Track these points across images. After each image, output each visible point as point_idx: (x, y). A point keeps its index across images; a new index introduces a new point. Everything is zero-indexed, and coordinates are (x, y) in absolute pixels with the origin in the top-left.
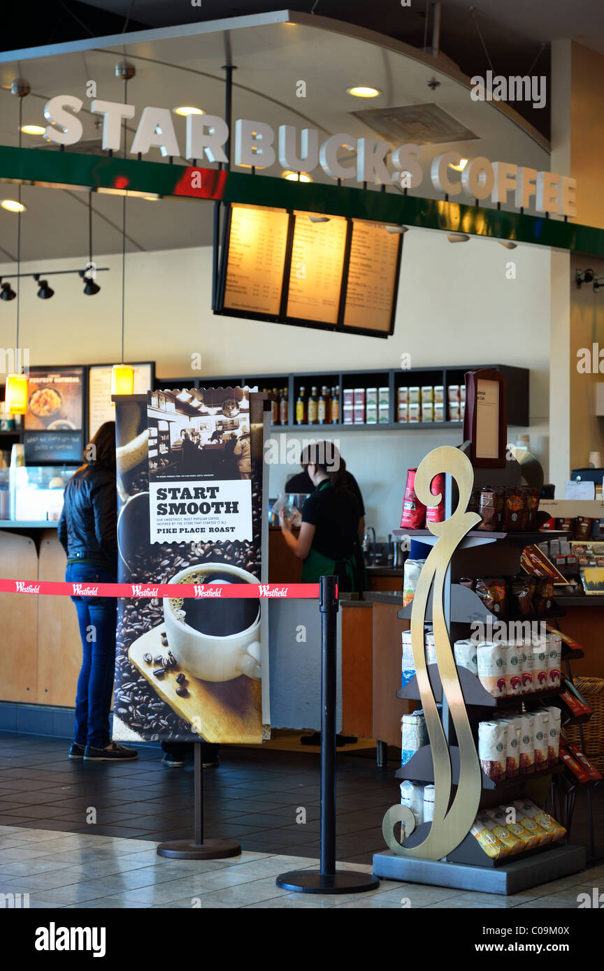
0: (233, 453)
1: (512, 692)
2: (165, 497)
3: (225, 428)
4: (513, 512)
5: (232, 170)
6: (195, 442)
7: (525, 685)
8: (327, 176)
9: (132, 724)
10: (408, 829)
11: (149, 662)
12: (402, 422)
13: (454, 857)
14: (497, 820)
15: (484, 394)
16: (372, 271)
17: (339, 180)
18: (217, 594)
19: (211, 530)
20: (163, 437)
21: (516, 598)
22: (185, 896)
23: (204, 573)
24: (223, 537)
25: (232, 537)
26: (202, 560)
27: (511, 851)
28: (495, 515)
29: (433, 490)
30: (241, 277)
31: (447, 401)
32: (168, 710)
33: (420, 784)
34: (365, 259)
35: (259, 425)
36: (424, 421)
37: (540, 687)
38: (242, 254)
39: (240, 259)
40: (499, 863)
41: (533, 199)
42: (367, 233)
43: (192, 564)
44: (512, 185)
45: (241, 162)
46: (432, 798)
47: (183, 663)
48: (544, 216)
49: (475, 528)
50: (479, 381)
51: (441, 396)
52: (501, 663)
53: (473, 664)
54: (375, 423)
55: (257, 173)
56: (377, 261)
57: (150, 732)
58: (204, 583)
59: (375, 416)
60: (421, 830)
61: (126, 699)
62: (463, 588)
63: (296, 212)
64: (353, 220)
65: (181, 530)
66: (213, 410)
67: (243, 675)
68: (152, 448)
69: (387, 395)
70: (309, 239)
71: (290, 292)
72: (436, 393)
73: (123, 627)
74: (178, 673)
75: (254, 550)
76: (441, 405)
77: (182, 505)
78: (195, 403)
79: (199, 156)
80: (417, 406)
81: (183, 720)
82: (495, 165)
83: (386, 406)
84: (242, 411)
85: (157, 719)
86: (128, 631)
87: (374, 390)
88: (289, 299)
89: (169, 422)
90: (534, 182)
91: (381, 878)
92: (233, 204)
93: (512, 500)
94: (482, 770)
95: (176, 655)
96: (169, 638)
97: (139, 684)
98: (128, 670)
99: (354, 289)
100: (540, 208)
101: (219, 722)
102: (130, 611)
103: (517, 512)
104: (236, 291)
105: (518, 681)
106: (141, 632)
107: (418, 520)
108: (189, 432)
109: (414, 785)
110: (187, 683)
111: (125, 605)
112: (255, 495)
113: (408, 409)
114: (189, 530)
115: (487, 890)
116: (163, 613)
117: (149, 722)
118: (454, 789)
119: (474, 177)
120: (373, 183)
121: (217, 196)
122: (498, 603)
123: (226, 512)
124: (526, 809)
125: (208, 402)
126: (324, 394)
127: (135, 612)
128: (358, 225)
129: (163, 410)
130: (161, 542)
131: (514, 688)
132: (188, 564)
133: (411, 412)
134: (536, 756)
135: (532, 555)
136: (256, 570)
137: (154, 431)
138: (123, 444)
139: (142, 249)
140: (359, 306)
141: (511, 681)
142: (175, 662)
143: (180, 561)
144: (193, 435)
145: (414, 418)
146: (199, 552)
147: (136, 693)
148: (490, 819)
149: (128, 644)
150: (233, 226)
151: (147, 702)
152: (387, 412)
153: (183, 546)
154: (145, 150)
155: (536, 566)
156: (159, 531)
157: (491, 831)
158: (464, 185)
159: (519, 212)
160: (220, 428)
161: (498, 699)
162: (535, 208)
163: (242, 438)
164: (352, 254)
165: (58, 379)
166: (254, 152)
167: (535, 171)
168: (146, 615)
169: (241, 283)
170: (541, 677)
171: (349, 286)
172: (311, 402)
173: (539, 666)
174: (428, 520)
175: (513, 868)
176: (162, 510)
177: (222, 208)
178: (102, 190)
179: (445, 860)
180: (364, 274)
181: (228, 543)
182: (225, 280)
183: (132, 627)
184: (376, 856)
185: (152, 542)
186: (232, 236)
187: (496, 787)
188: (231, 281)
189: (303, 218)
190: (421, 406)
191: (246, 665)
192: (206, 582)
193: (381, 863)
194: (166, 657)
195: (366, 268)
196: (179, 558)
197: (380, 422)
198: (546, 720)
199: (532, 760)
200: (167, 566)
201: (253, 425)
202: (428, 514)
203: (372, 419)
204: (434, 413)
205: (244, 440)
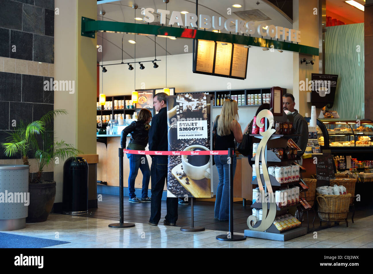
0: (202, 113)
1: (285, 182)
2: (182, 126)
3: (199, 105)
4: (285, 129)
5: (198, 29)
6: (190, 109)
7: (289, 180)
8: (226, 31)
9: (173, 192)
10: (254, 223)
11: (177, 174)
12: (248, 105)
13: (268, 231)
14: (281, 220)
15: (276, 94)
16: (240, 60)
17: (230, 32)
18: (198, 154)
19: (195, 135)
20: (181, 108)
21: (286, 154)
22: (189, 242)
23: (193, 148)
24: (199, 137)
25: (201, 137)
26: (193, 144)
27: (285, 229)
28: (280, 130)
29: (262, 122)
30: (201, 62)
31: (262, 98)
32: (183, 188)
33: (258, 209)
34: (237, 56)
35: (209, 104)
36: (255, 104)
37: (293, 180)
38: (201, 55)
39: (201, 56)
40: (282, 232)
41: (288, 37)
42: (238, 48)
43: (190, 145)
44: (281, 33)
45: (201, 27)
46: (262, 213)
47: (187, 174)
48: (291, 42)
49: (274, 134)
50: (275, 90)
51: (260, 97)
52: (282, 173)
53: (274, 174)
54: (240, 105)
55: (206, 30)
56: (241, 57)
57: (178, 195)
58: (193, 151)
59: (240, 103)
60: (259, 223)
61: (171, 185)
62: (271, 151)
63: (217, 42)
64: (234, 44)
65: (187, 135)
66: (196, 100)
67: (205, 178)
68: (178, 111)
69: (244, 97)
70: (221, 50)
71: (216, 66)
72: (259, 96)
73: (170, 164)
74: (186, 177)
75: (208, 141)
76: (260, 100)
77: (187, 128)
78: (190, 98)
79: (189, 26)
80: (253, 100)
81: (188, 191)
82: (276, 27)
83: (244, 100)
84: (204, 100)
85: (180, 191)
86: (171, 165)
87: (240, 95)
88: (215, 68)
89: (183, 103)
90: (288, 32)
91: (247, 237)
92: (198, 40)
93: (285, 125)
94: (276, 205)
95: (185, 172)
96: (183, 167)
97: (174, 181)
98: (171, 176)
99: (234, 65)
100: (290, 40)
101: (198, 192)
102: (172, 159)
103: (286, 129)
104: (199, 66)
105: (287, 179)
106: (175, 165)
107: (257, 131)
108: (188, 106)
109: (256, 209)
110: (189, 180)
111: (170, 157)
112: (208, 125)
113: (250, 101)
114: (189, 135)
115: (278, 240)
116: (181, 160)
117: (178, 192)
118: (268, 211)
119: (270, 31)
120: (240, 33)
121: (194, 37)
122: (281, 156)
123: (200, 130)
124: (289, 216)
125: (194, 97)
126: (225, 97)
127: (173, 160)
128: (236, 46)
129: (180, 100)
130: (181, 139)
131: (286, 181)
132: (189, 145)
133: (251, 102)
134: (292, 201)
135: (290, 142)
136: (209, 147)
137: (178, 106)
138: (169, 110)
139: (171, 54)
140: (236, 70)
141: (285, 179)
142: (185, 174)
143: (186, 144)
144: (190, 107)
145: (252, 104)
146: (192, 142)
147: (174, 183)
148: (279, 219)
149: (171, 169)
150: (199, 46)
151: (177, 186)
152: (244, 102)
153: (187, 140)
154: (173, 24)
155: (292, 145)
156: (180, 136)
157: (279, 223)
158: (267, 33)
159: (284, 41)
160: (198, 105)
161: (281, 184)
162: (288, 40)
163: (204, 108)
164: (234, 55)
165: (146, 93)
166: (205, 24)
167: (288, 29)
168: (176, 160)
169: (201, 63)
170: (294, 178)
171: (233, 64)
172: (221, 99)
173: (293, 174)
174: (260, 131)
175: (286, 234)
176: (181, 129)
177: (195, 41)
178: (158, 36)
179: (265, 231)
180: (237, 61)
181: (200, 139)
182: (196, 62)
183: (172, 164)
184: (245, 231)
185: (178, 139)
186: (198, 49)
187: (281, 210)
188: (198, 63)
189: (219, 44)
190: (254, 100)
191: (206, 175)
192: (194, 150)
193: (247, 232)
194: (182, 173)
195: (238, 59)
196: (186, 143)
197: (242, 105)
198: (295, 190)
199: (295, 201)
200: (183, 146)
201: (207, 104)
202: (260, 129)
203: (240, 104)
204: (258, 102)
205: (205, 109)
